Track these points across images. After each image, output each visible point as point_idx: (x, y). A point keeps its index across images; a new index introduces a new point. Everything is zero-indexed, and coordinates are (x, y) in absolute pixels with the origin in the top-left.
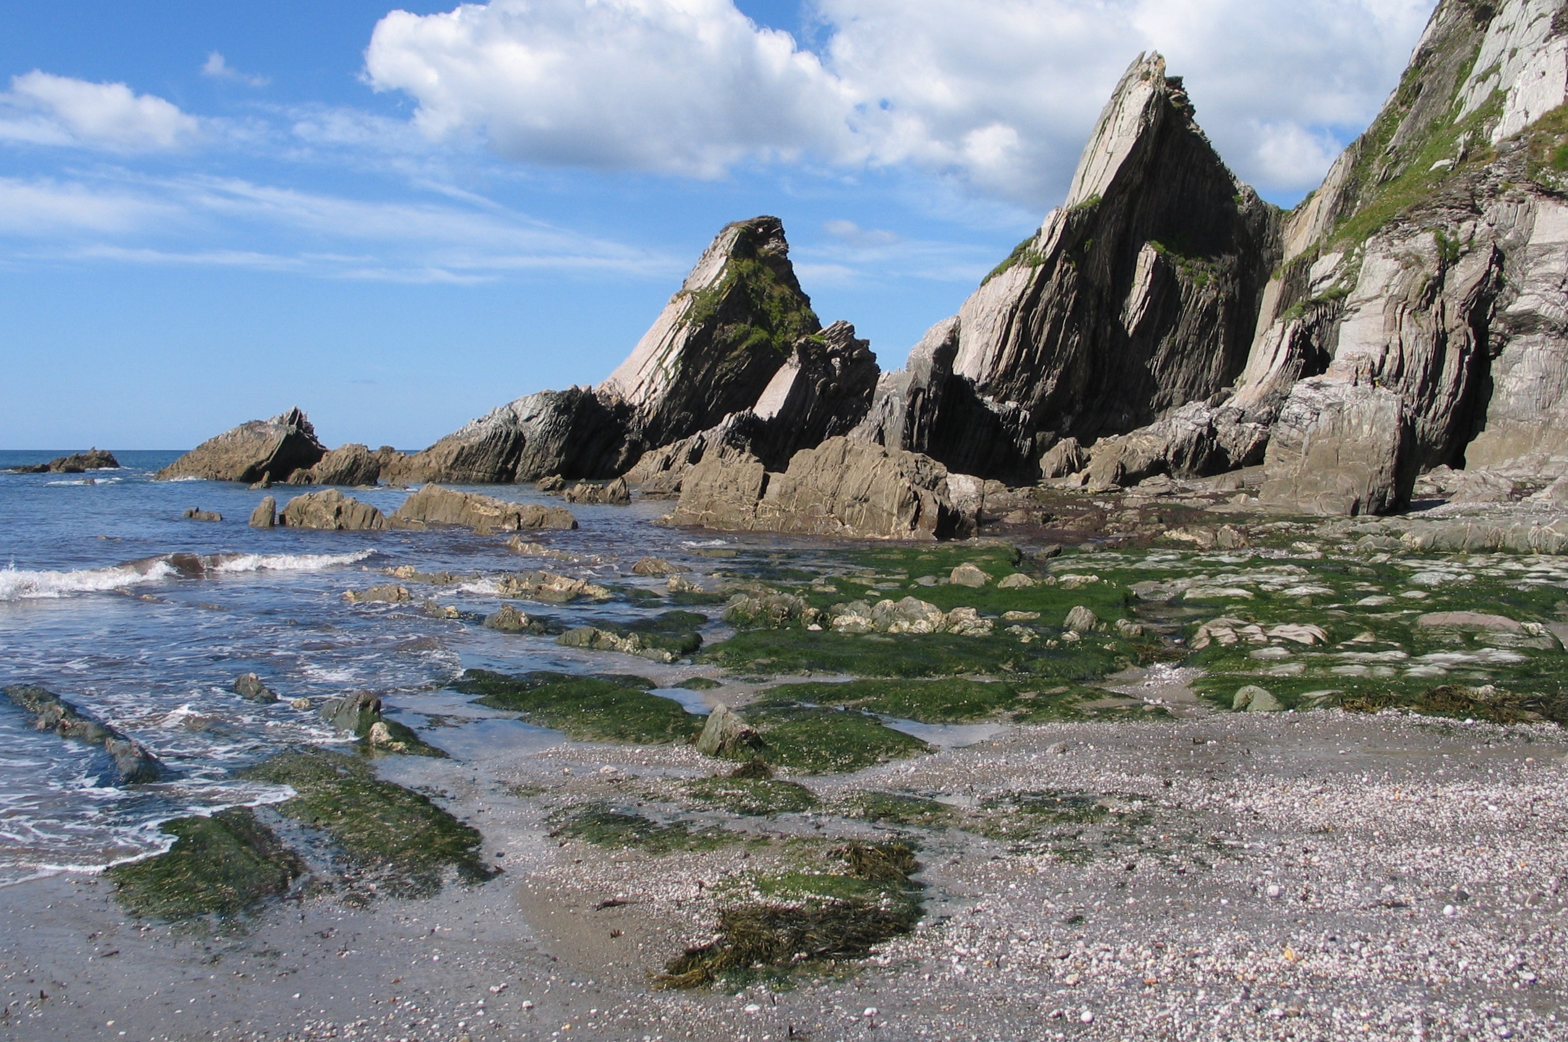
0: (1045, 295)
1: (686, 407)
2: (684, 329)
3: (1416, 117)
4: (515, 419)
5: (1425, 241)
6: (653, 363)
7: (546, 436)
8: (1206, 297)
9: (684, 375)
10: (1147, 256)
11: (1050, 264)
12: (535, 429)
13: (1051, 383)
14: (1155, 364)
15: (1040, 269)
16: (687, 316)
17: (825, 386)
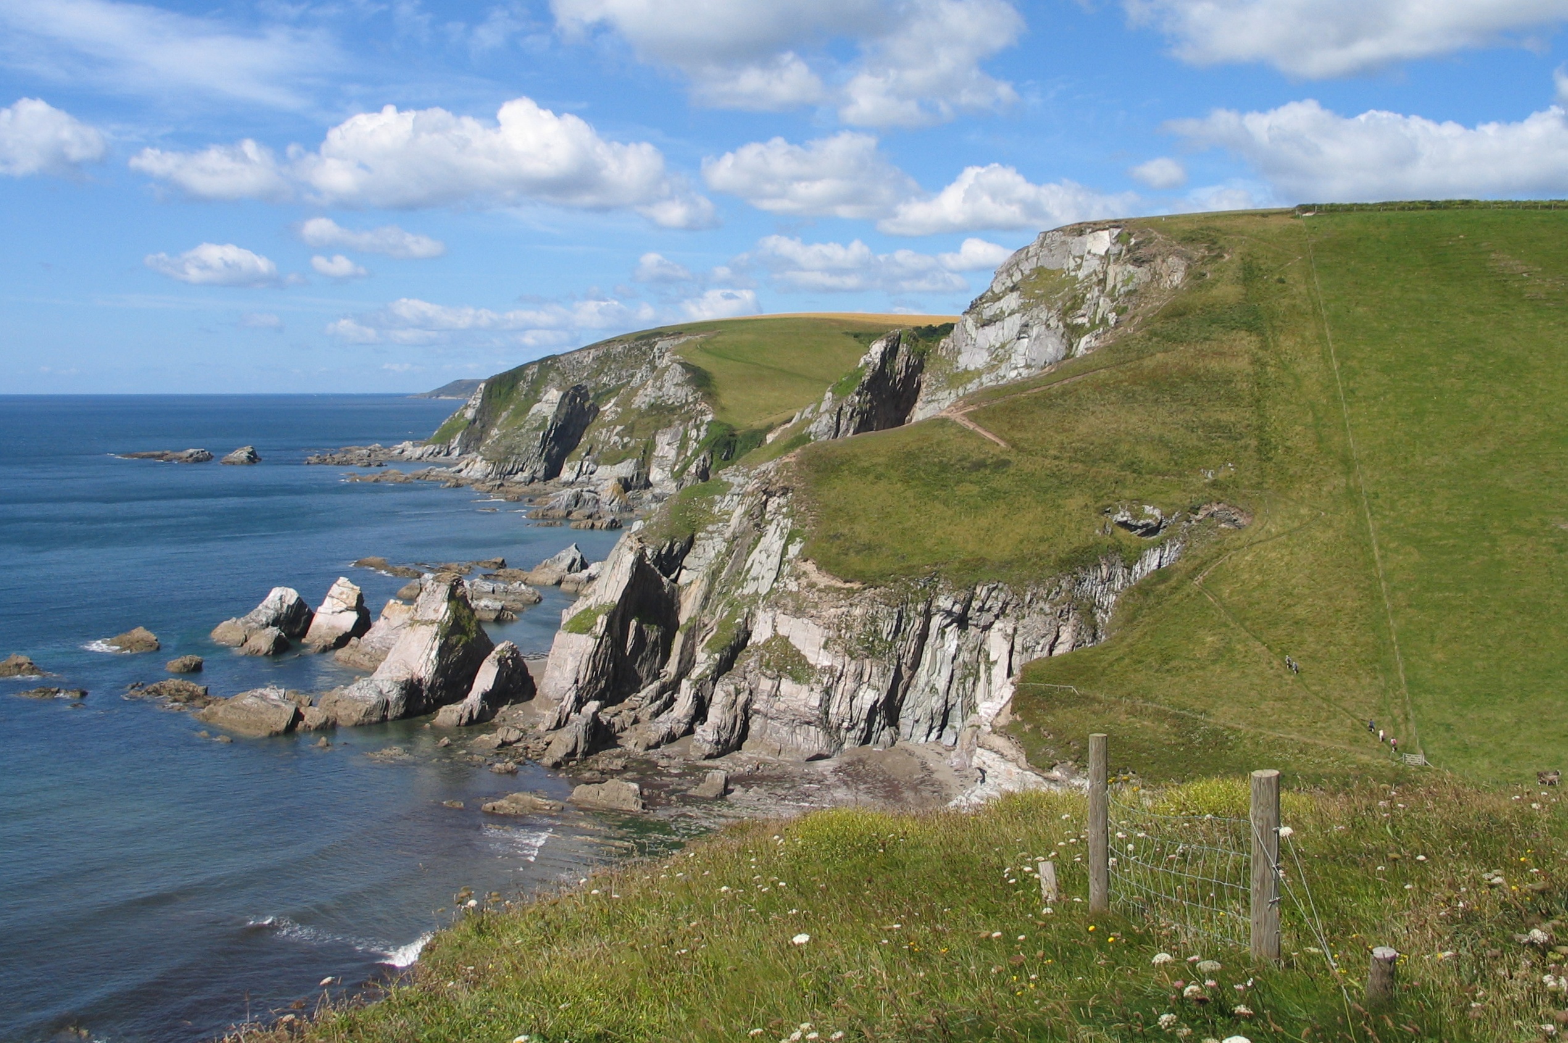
1: (441, 676)
2: (437, 641)
3: (732, 566)
4: (381, 692)
5: (732, 688)
8: (653, 638)
10: (633, 623)
11: (602, 638)
12: (393, 697)
14: (636, 666)
15: (598, 640)
16: (437, 634)
17: (507, 673)
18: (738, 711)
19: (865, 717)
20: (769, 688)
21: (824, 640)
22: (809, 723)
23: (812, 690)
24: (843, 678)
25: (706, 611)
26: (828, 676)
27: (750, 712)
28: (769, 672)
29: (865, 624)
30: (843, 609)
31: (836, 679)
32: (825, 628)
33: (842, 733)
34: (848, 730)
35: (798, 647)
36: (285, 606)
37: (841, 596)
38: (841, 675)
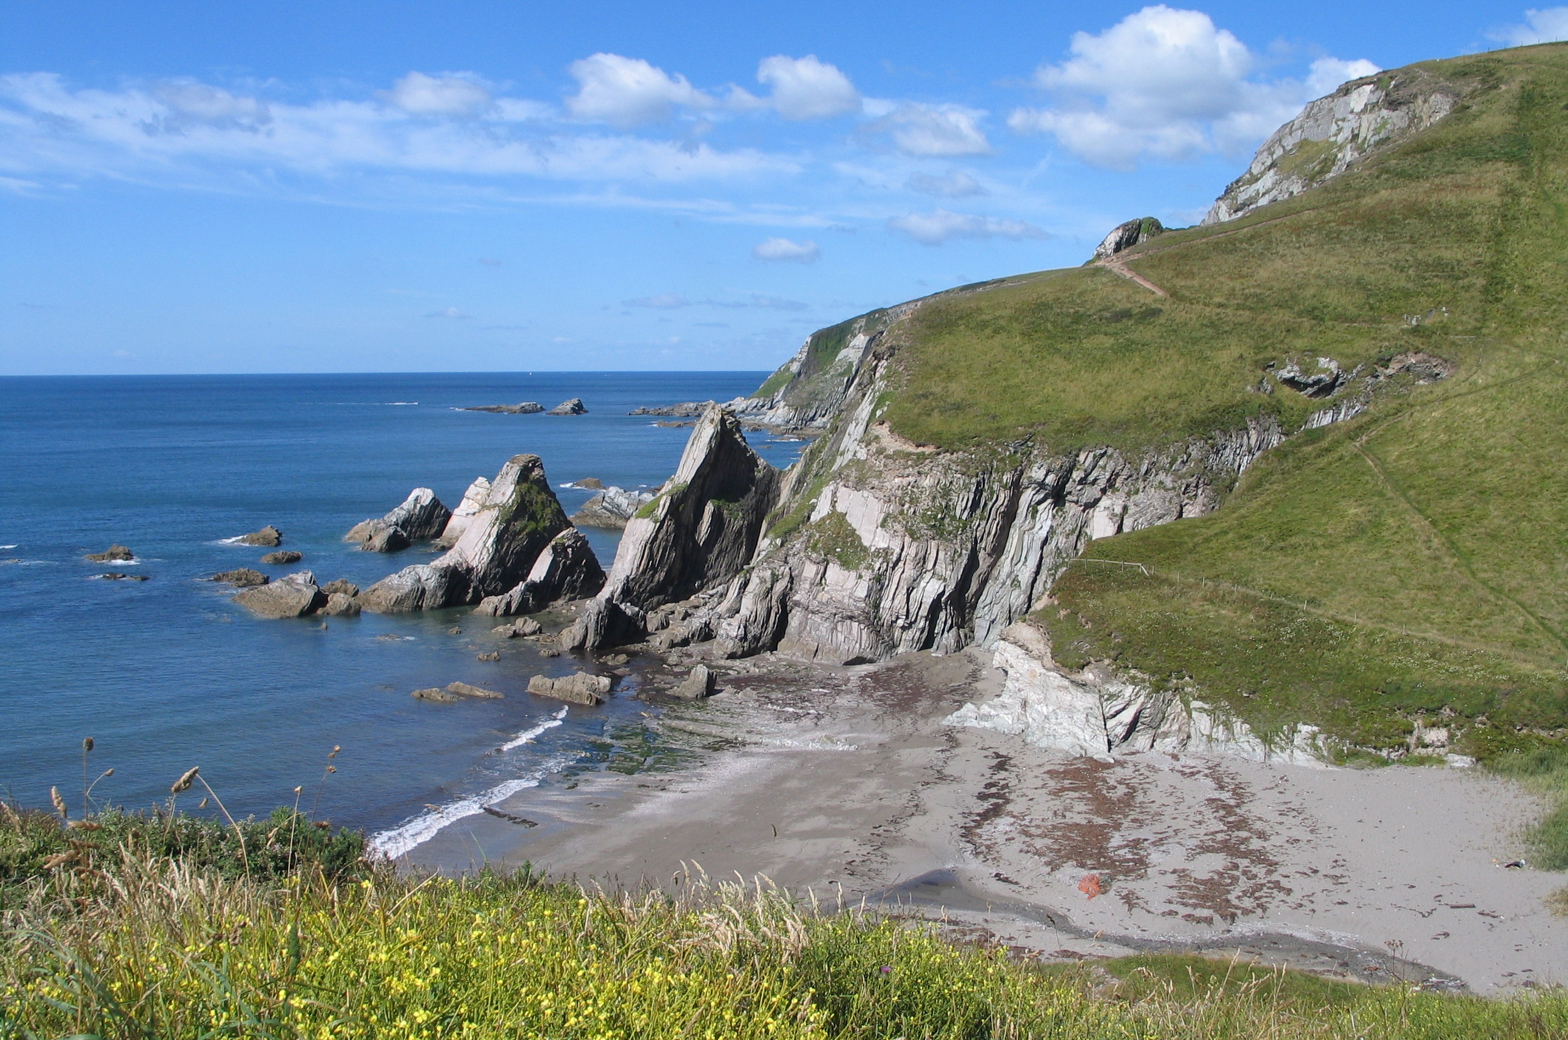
0: (660, 536)
1: (497, 566)
2: (496, 527)
4: (419, 579)
5: (768, 573)
6: (481, 544)
7: (435, 588)
8: (737, 525)
9: (497, 551)
10: (709, 508)
11: (662, 523)
12: (431, 585)
13: (663, 574)
14: (712, 557)
15: (658, 525)
16: (497, 519)
17: (565, 563)
18: (774, 602)
19: (925, 614)
20: (812, 575)
21: (882, 516)
22: (851, 618)
23: (860, 577)
24: (901, 564)
25: (797, 497)
26: (881, 560)
27: (790, 604)
28: (814, 555)
29: (934, 498)
30: (910, 479)
31: (891, 565)
32: (885, 502)
33: (897, 633)
34: (904, 628)
35: (854, 526)
36: (418, 506)
37: (910, 463)
38: (899, 560)
